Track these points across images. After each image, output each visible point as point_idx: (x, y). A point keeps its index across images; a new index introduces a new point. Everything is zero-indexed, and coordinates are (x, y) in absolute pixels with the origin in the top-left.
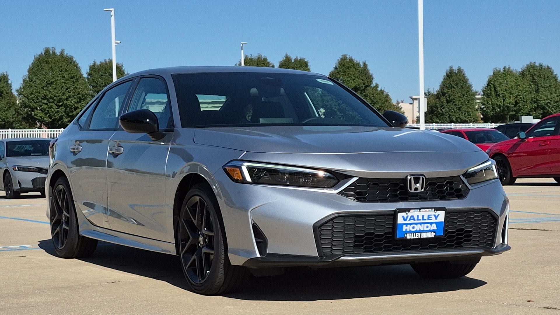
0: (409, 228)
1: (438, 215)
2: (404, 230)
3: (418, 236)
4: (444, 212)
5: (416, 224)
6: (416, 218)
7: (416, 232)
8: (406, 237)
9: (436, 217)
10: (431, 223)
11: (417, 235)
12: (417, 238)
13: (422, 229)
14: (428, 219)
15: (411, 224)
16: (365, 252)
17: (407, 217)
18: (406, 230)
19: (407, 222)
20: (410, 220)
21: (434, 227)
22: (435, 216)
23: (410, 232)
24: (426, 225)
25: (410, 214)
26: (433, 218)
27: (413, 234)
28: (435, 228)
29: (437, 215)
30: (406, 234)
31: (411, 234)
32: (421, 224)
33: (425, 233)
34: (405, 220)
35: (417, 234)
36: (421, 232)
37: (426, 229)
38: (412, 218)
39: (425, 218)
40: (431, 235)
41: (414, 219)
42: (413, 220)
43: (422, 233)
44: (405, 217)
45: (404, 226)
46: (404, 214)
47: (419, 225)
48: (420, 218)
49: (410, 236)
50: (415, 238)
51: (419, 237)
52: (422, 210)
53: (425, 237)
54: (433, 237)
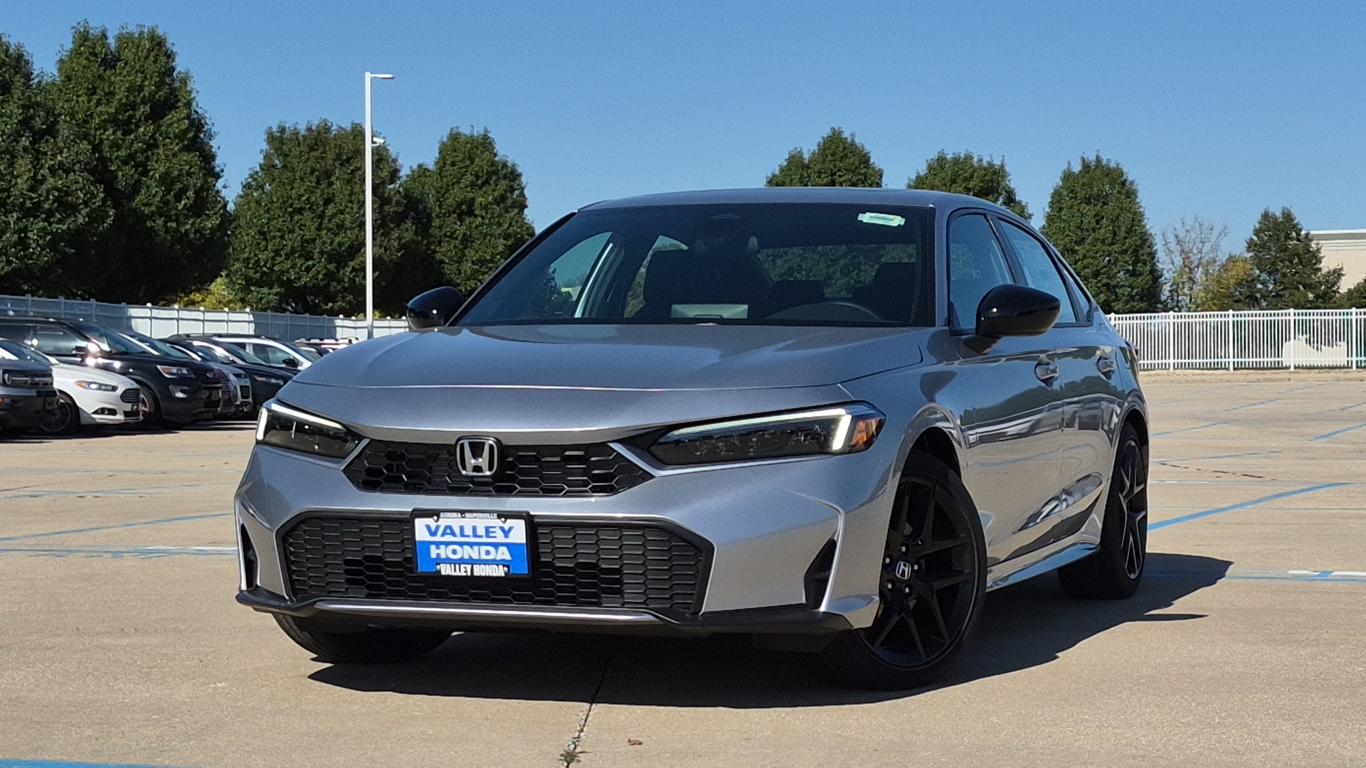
0: (444, 552)
1: (510, 529)
2: (433, 556)
3: (466, 572)
4: (522, 522)
5: (461, 544)
6: (457, 531)
7: (461, 561)
8: (440, 572)
9: (506, 533)
10: (496, 546)
11: (463, 570)
12: (465, 574)
13: (475, 556)
14: (488, 536)
15: (447, 544)
16: (368, 596)
17: (438, 527)
18: (438, 555)
19: (438, 538)
20: (443, 534)
21: (504, 554)
22: (502, 529)
23: (448, 561)
24: (484, 548)
25: (443, 522)
26: (500, 534)
27: (453, 566)
28: (508, 557)
29: (507, 528)
30: (438, 564)
31: (448, 565)
32: (471, 545)
33: (482, 566)
34: (433, 534)
35: (462, 566)
36: (472, 562)
37: (484, 557)
38: (449, 530)
39: (479, 534)
40: (500, 572)
41: (454, 535)
42: (451, 536)
43: (475, 566)
44: (433, 528)
45: (433, 547)
46: (430, 521)
47: (467, 548)
48: (468, 531)
49: (446, 570)
50: (458, 574)
51: (469, 574)
52: (467, 515)
53: (483, 574)
54: (503, 575)
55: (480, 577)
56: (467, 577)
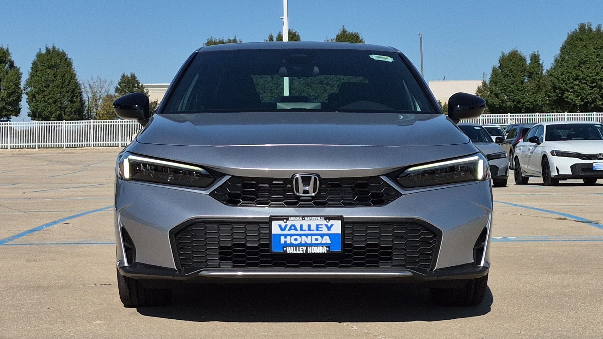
0: (288, 239)
1: (332, 225)
2: (282, 242)
3: (303, 251)
4: (340, 222)
5: (300, 235)
6: (298, 228)
7: (300, 245)
8: (286, 251)
9: (329, 228)
10: (322, 236)
11: (301, 250)
12: (302, 252)
13: (309, 242)
14: (317, 230)
15: (291, 235)
16: (234, 267)
17: (286, 226)
18: (286, 242)
19: (286, 232)
20: (289, 230)
21: (327, 240)
22: (326, 226)
23: (291, 245)
24: (314, 237)
25: (289, 223)
26: (325, 229)
27: (294, 248)
28: (329, 242)
29: (329, 226)
30: (285, 247)
31: (292, 248)
32: (307, 235)
33: (313, 247)
34: (283, 229)
35: (301, 248)
36: (306, 245)
37: (314, 242)
38: (293, 227)
39: (312, 229)
40: (324, 250)
41: (296, 230)
42: (294, 231)
43: (308, 247)
44: (283, 226)
45: (282, 237)
46: (282, 223)
47: (304, 237)
48: (305, 227)
49: (290, 250)
50: (298, 252)
51: (305, 252)
52: (306, 218)
53: (313, 252)
54: (326, 252)
55: (312, 254)
56: (303, 254)
